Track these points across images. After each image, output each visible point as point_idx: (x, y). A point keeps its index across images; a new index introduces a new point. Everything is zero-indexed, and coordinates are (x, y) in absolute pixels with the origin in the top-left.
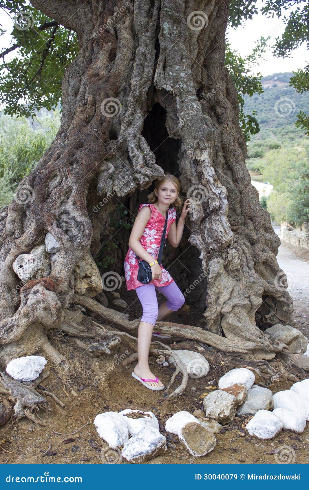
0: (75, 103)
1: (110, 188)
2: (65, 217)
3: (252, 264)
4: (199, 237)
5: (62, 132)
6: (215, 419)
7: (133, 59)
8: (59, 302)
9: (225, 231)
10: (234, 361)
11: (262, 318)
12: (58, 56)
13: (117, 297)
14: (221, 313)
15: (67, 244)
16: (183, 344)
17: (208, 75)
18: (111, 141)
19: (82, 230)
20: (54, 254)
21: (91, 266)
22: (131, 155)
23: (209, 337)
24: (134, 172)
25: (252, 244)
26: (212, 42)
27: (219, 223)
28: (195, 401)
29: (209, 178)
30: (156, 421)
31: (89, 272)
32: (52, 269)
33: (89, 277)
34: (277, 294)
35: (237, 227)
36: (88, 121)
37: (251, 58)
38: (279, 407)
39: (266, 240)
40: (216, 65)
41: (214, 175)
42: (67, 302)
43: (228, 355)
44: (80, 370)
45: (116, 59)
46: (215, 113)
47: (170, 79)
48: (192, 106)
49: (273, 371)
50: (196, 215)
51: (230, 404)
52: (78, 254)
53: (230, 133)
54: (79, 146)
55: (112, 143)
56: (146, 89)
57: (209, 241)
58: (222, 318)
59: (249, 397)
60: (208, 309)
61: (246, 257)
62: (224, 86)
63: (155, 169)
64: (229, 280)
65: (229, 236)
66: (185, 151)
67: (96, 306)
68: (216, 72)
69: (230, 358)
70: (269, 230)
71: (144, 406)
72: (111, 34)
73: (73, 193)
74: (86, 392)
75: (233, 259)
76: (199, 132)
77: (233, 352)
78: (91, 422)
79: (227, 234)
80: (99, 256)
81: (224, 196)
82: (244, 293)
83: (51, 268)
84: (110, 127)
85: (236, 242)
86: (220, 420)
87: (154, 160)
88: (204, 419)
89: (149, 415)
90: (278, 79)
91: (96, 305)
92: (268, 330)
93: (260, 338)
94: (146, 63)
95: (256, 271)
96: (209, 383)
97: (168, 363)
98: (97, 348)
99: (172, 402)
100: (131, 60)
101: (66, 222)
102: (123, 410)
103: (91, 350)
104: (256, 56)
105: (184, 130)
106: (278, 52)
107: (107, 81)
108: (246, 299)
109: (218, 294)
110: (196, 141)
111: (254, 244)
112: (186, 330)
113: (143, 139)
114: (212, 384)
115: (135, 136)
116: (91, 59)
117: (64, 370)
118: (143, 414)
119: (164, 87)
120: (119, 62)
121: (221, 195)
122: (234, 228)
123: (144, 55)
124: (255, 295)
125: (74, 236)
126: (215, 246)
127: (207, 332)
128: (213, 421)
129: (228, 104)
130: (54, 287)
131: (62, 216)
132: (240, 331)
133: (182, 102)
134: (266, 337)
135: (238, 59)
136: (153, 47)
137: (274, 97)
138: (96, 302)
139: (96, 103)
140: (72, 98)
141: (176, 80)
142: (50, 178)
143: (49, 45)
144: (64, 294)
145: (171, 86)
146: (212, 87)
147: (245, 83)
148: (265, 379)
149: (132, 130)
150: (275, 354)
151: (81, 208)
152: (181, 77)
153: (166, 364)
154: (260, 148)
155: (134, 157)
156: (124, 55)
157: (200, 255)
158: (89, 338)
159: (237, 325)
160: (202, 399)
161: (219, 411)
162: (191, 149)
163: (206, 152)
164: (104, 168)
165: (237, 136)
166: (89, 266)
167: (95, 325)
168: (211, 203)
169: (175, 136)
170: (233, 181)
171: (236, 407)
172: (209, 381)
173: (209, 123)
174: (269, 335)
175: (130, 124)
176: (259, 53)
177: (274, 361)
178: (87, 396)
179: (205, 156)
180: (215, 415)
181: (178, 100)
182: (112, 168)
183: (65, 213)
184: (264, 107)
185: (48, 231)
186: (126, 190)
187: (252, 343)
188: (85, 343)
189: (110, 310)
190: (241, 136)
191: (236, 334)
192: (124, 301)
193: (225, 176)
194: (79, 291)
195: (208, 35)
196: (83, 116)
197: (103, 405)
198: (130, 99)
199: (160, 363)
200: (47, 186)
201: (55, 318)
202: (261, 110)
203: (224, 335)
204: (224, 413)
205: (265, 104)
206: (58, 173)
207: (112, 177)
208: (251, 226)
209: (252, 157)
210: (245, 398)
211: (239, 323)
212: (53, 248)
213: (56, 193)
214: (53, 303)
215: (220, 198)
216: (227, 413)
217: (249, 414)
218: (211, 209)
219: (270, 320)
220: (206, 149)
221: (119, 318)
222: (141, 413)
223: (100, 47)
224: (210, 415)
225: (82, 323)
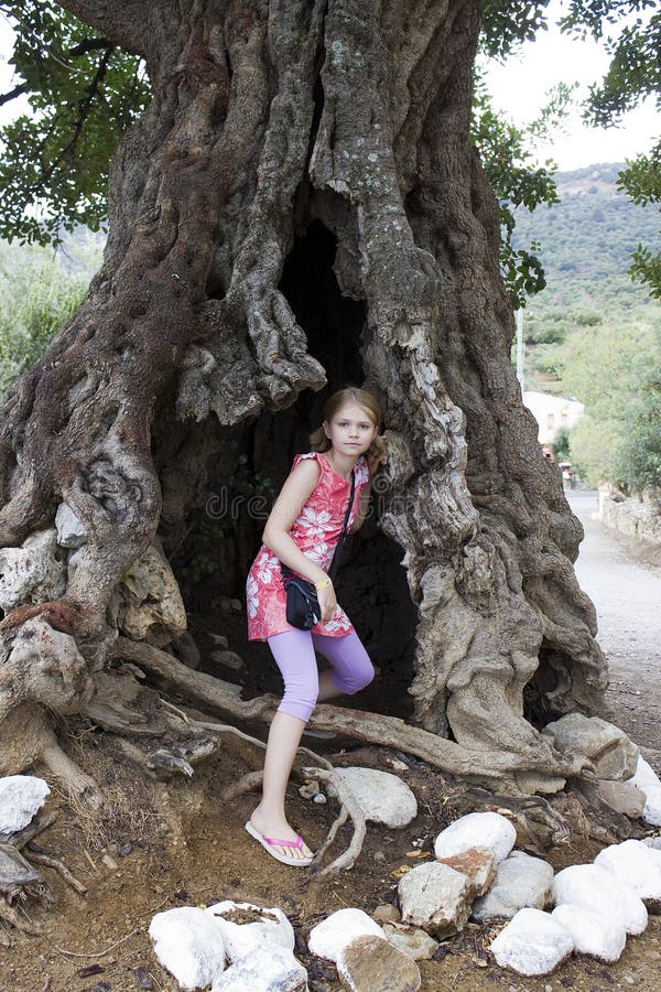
0: (133, 215)
1: (205, 406)
2: (100, 470)
3: (517, 580)
4: (403, 518)
5: (102, 280)
6: (421, 928)
7: (264, 121)
8: (80, 658)
9: (460, 507)
10: (471, 797)
11: (539, 700)
12: (112, 112)
13: (221, 646)
14: (446, 687)
15: (103, 529)
16: (361, 754)
17: (432, 161)
18: (210, 302)
19: (138, 498)
20: (76, 549)
21: (162, 577)
22: (252, 333)
23: (419, 740)
24: (258, 371)
25: (521, 536)
26: (442, 87)
27: (447, 489)
28: (382, 884)
29: (425, 387)
30: (287, 930)
31: (155, 590)
32: (70, 583)
33: (156, 602)
34: (573, 647)
35: (488, 497)
36: (159, 256)
37: (536, 128)
38: (569, 903)
39: (551, 527)
40: (450, 139)
41: (436, 382)
42: (101, 658)
43: (460, 780)
44: (126, 809)
45: (227, 120)
46: (446, 245)
47: (344, 166)
48: (392, 227)
49: (558, 820)
50: (396, 469)
51: (457, 893)
52: (128, 550)
53: (477, 289)
54: (138, 311)
55: (213, 304)
56: (291, 188)
57: (422, 529)
58: (448, 698)
59: (500, 879)
60: (417, 679)
61: (506, 565)
62: (468, 185)
63: (306, 366)
64: (466, 615)
65: (469, 518)
66: (375, 328)
67: (170, 666)
68: (449, 154)
69: (463, 789)
70: (559, 505)
71: (266, 894)
72: (218, 65)
73: (121, 416)
74: (136, 858)
75: (475, 569)
76: (404, 285)
77: (471, 775)
78: (142, 928)
79: (463, 513)
80: (182, 554)
81: (458, 428)
82: (498, 645)
83: (67, 580)
84: (208, 269)
85: (484, 531)
86: (433, 930)
87: (305, 346)
88: (399, 926)
89: (273, 917)
90: (599, 177)
91: (170, 662)
92: (552, 726)
93: (531, 745)
94: (293, 131)
95: (528, 597)
96: (415, 843)
97: (326, 796)
98: (165, 761)
99: (329, 885)
100: (260, 123)
101: (103, 480)
102: (218, 901)
103: (153, 766)
104: (548, 124)
105: (374, 282)
106: (593, 115)
107: (204, 168)
108: (503, 659)
109: (440, 645)
110: (399, 307)
111: (526, 536)
112: (367, 723)
113: (281, 298)
114: (420, 845)
115: (263, 292)
116: (173, 121)
117: (89, 807)
118: (260, 914)
119: (332, 183)
120: (233, 126)
121: (452, 428)
122: (482, 499)
123: (289, 111)
124: (522, 650)
125: (119, 512)
126: (437, 540)
127: (416, 729)
128: (418, 932)
129: (476, 225)
130: (71, 625)
131: (94, 467)
132: (488, 728)
133: (371, 217)
134: (544, 743)
135: (509, 129)
136: (310, 94)
137: (590, 213)
138: (171, 657)
139: (179, 217)
140: (129, 204)
141: (358, 169)
142: (71, 379)
143: (93, 89)
144: (92, 641)
145: (347, 183)
146: (440, 187)
147: (520, 181)
148: (538, 836)
149: (255, 279)
150: (564, 782)
151: (137, 449)
152: (369, 163)
153: (320, 798)
154: (559, 323)
155: (259, 337)
156: (245, 112)
157: (402, 559)
158: (152, 737)
159: (481, 715)
160: (396, 881)
161: (432, 910)
162: (388, 324)
163: (420, 332)
164: (191, 360)
165: (494, 296)
166: (157, 578)
167: (166, 708)
168: (428, 444)
169: (354, 292)
170: (483, 396)
171: (472, 901)
172: (415, 839)
173: (428, 267)
174: (553, 738)
175: (252, 264)
176: (553, 117)
177: (561, 797)
178: (138, 869)
179: (417, 340)
180: (422, 919)
181: (360, 215)
182: (210, 360)
183: (101, 460)
184: (570, 235)
185: (61, 500)
186: (239, 411)
187: (513, 755)
188: (140, 748)
189: (202, 675)
190: (503, 297)
191: (478, 736)
192: (235, 655)
193: (464, 385)
194: (134, 631)
195: (434, 71)
196: (149, 246)
197: (173, 889)
198: (255, 208)
199: (308, 796)
200: (65, 399)
201: (71, 693)
202: (563, 243)
203: (451, 737)
204: (443, 914)
205: (571, 228)
206: (88, 370)
207: (209, 381)
208: (518, 494)
209: (539, 342)
210: (492, 882)
211: (486, 712)
212: (74, 537)
213: (82, 415)
214: (66, 661)
215: (450, 434)
216: (449, 914)
217: (498, 917)
218: (429, 457)
219: (558, 704)
220: (420, 324)
221: (221, 693)
222: (255, 911)
223: (193, 93)
224: (411, 917)
225: (135, 704)
